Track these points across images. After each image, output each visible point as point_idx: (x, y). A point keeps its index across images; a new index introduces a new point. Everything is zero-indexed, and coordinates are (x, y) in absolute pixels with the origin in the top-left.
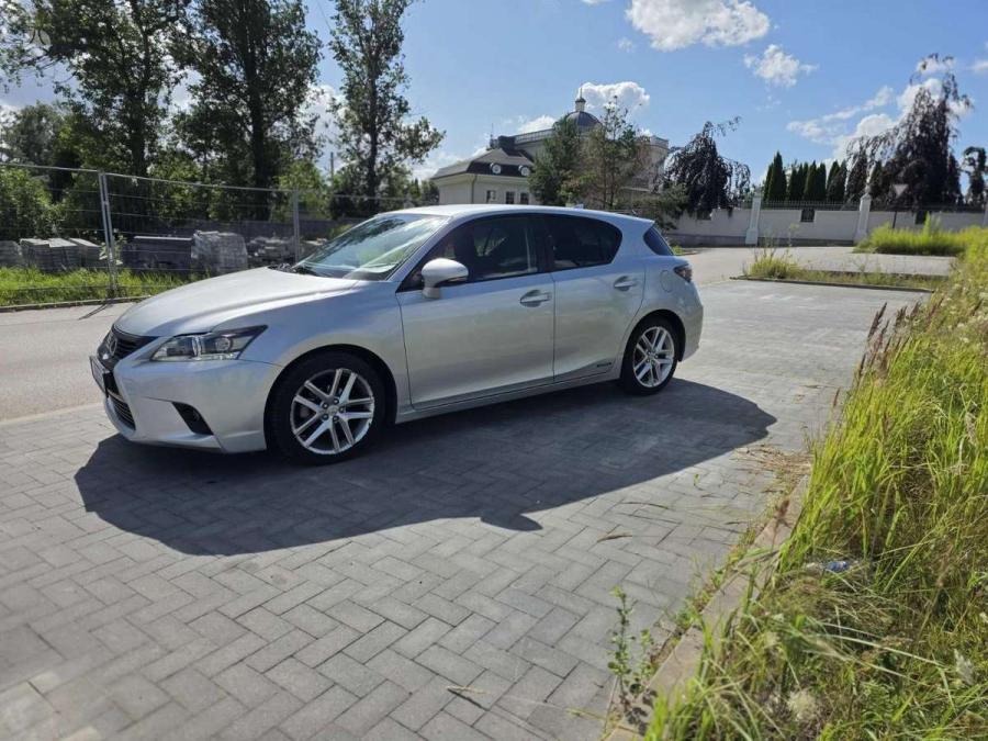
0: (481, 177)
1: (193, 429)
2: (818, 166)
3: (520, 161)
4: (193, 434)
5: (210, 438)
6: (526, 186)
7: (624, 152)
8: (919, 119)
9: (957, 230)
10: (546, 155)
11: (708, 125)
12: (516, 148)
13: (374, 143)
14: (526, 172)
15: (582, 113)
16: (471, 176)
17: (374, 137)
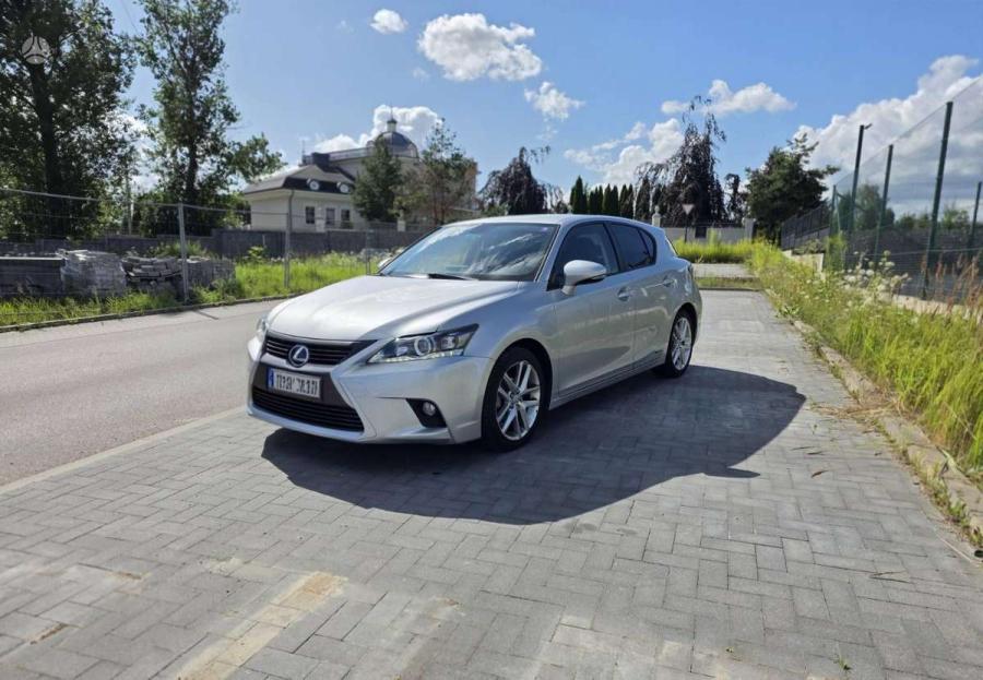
0: (299, 193)
1: (423, 424)
2: (612, 188)
3: (338, 179)
4: (424, 428)
5: (445, 430)
6: (349, 203)
7: (451, 172)
8: (690, 151)
9: (734, 242)
10: (366, 173)
11: (523, 150)
12: (331, 165)
13: (192, 155)
14: (344, 189)
15: (395, 133)
16: (288, 192)
17: (193, 149)
